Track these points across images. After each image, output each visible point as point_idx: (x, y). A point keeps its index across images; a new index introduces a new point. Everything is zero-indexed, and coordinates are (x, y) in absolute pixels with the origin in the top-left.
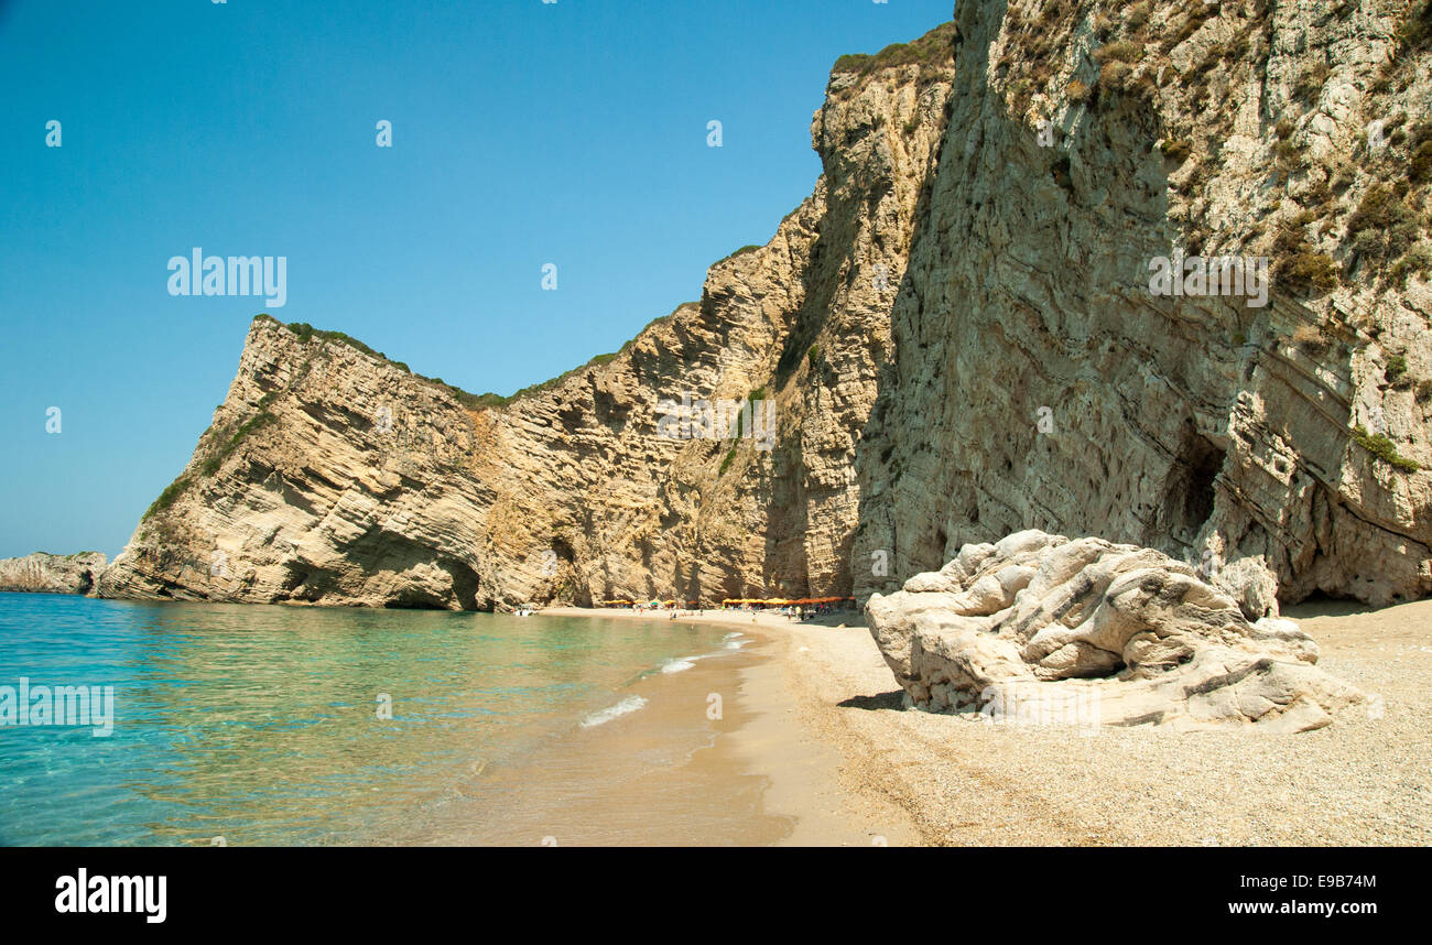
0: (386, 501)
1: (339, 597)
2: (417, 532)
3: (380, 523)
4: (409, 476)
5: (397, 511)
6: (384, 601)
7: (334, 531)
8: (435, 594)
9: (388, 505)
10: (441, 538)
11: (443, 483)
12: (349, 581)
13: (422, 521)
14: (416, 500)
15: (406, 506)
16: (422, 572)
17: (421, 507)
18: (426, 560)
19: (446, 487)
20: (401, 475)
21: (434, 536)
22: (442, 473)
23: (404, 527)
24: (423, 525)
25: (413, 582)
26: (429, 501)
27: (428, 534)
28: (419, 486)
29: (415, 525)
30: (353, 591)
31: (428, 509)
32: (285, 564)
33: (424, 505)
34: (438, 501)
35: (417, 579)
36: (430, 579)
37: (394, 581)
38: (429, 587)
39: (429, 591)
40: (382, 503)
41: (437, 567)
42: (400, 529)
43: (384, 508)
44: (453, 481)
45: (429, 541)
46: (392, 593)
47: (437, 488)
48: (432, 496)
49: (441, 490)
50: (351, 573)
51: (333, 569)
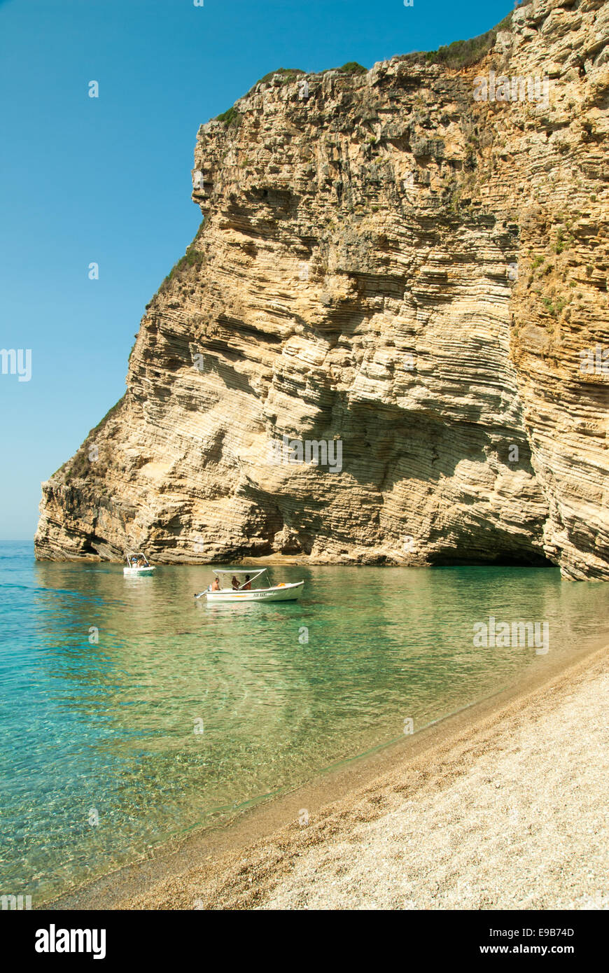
0: (342, 338)
1: (340, 546)
2: (418, 392)
3: (340, 387)
4: (364, 270)
5: (366, 353)
6: (424, 552)
7: (273, 419)
8: (513, 530)
9: (347, 346)
10: (478, 396)
11: (443, 262)
12: (342, 514)
13: (423, 365)
14: (399, 320)
15: (383, 339)
16: (474, 482)
17: (412, 333)
18: (475, 454)
19: (453, 270)
20: (351, 275)
21: (460, 393)
22: (434, 240)
23: (385, 385)
24: (426, 373)
25: (465, 507)
26: (423, 314)
27: (443, 391)
28: (395, 287)
29: (410, 378)
30: (360, 533)
31: (429, 333)
32: (241, 493)
33: (417, 326)
34: (446, 307)
35: (467, 499)
36: (492, 496)
37: (429, 509)
38: (496, 515)
39: (499, 525)
40: (335, 345)
41: (502, 468)
42: (379, 391)
43: (340, 355)
44: (460, 250)
45: (455, 408)
46: (434, 535)
47: (431, 279)
48: (426, 300)
49: (442, 279)
50: (341, 499)
51: (300, 495)
